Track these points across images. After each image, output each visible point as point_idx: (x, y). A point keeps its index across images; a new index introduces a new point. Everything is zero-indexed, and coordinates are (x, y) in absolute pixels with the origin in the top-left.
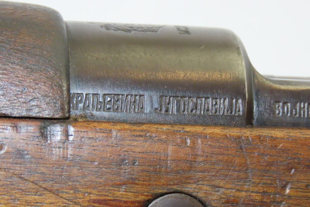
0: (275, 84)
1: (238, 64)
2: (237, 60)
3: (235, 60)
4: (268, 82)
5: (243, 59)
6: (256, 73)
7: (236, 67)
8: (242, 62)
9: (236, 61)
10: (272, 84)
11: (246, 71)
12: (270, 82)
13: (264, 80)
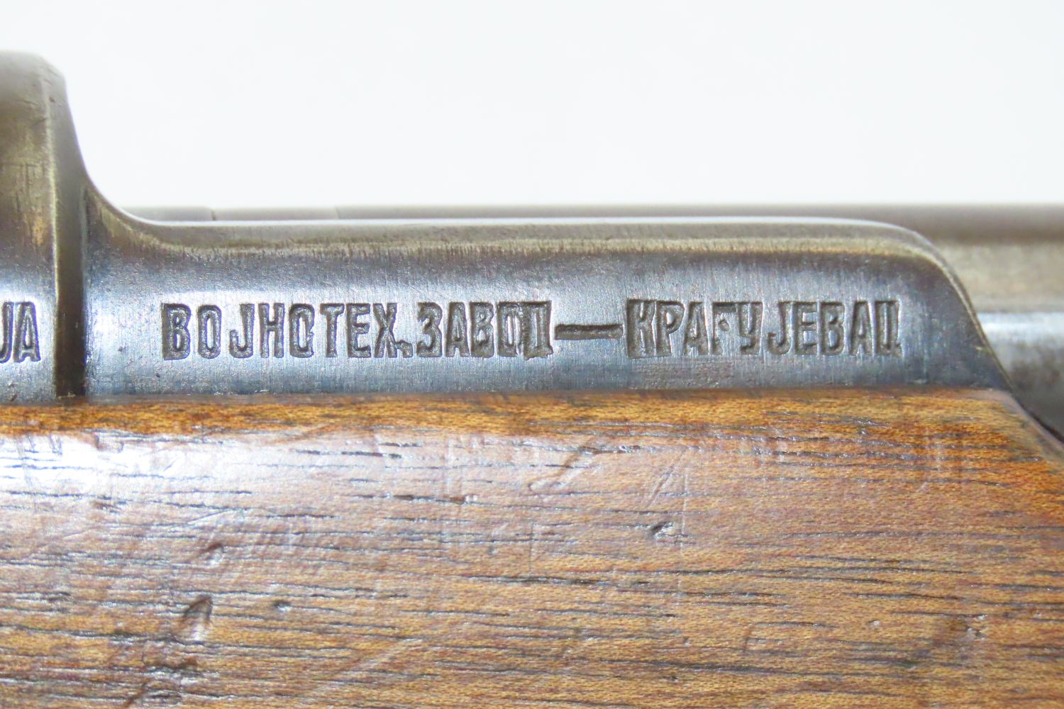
0: (168, 242)
1: (28, 180)
2: (27, 165)
3: (22, 166)
4: (142, 236)
5: (52, 159)
6: (99, 205)
7: (21, 190)
8: (44, 170)
9: (24, 169)
10: (157, 243)
11: (58, 203)
12: (149, 237)
13: (129, 228)
